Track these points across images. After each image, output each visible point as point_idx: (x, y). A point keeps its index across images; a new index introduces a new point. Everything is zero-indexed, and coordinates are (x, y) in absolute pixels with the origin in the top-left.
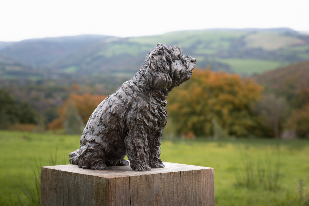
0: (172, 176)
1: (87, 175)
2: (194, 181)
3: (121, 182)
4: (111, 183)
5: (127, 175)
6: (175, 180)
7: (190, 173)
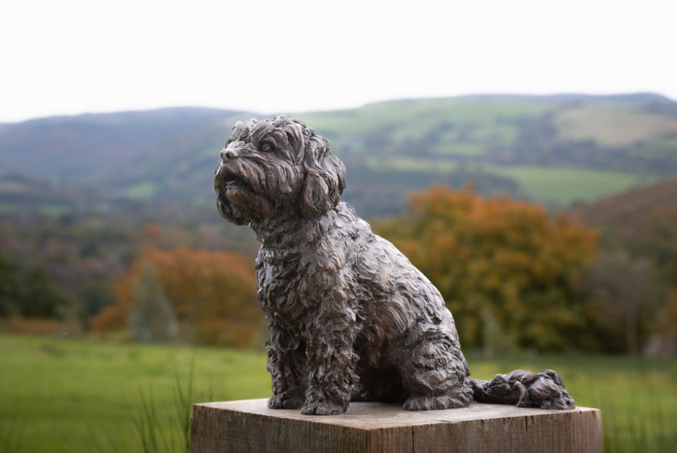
0: (506, 427)
1: (310, 422)
2: (555, 438)
3: (394, 440)
4: (372, 440)
5: (406, 423)
6: (514, 437)
7: (549, 420)
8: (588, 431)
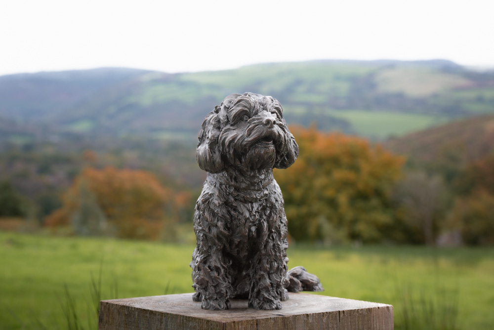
0: (325, 319)
1: (183, 316)
2: (360, 326)
3: (243, 329)
5: (252, 317)
6: (330, 326)
7: (356, 313)
8: (384, 321)
